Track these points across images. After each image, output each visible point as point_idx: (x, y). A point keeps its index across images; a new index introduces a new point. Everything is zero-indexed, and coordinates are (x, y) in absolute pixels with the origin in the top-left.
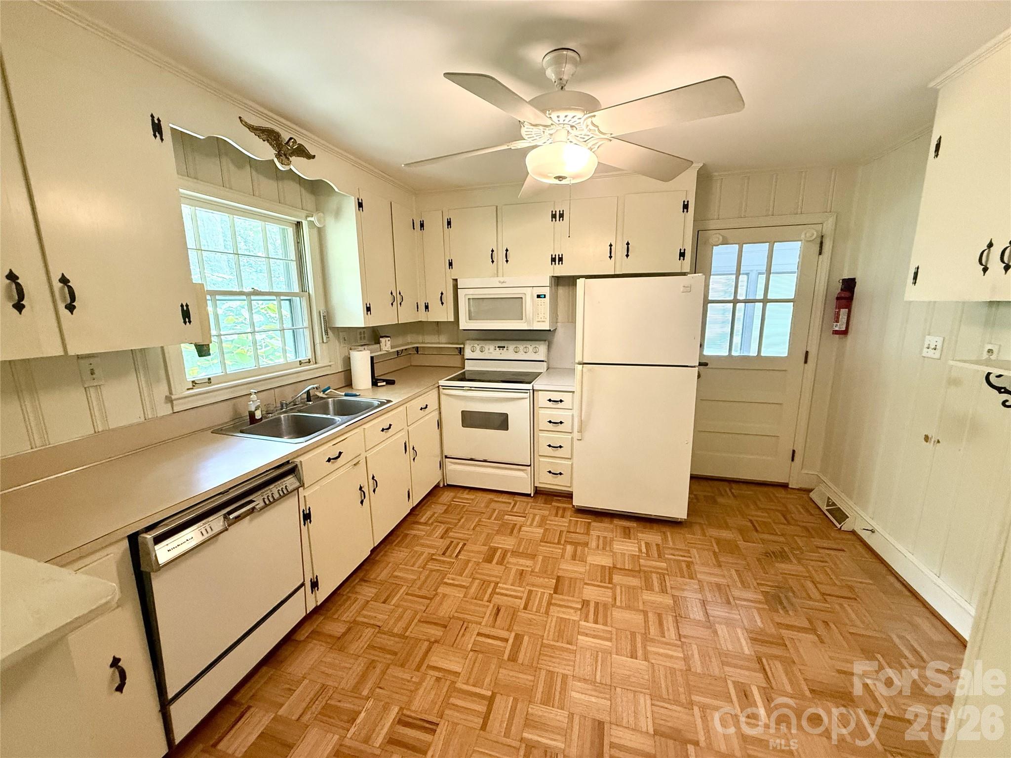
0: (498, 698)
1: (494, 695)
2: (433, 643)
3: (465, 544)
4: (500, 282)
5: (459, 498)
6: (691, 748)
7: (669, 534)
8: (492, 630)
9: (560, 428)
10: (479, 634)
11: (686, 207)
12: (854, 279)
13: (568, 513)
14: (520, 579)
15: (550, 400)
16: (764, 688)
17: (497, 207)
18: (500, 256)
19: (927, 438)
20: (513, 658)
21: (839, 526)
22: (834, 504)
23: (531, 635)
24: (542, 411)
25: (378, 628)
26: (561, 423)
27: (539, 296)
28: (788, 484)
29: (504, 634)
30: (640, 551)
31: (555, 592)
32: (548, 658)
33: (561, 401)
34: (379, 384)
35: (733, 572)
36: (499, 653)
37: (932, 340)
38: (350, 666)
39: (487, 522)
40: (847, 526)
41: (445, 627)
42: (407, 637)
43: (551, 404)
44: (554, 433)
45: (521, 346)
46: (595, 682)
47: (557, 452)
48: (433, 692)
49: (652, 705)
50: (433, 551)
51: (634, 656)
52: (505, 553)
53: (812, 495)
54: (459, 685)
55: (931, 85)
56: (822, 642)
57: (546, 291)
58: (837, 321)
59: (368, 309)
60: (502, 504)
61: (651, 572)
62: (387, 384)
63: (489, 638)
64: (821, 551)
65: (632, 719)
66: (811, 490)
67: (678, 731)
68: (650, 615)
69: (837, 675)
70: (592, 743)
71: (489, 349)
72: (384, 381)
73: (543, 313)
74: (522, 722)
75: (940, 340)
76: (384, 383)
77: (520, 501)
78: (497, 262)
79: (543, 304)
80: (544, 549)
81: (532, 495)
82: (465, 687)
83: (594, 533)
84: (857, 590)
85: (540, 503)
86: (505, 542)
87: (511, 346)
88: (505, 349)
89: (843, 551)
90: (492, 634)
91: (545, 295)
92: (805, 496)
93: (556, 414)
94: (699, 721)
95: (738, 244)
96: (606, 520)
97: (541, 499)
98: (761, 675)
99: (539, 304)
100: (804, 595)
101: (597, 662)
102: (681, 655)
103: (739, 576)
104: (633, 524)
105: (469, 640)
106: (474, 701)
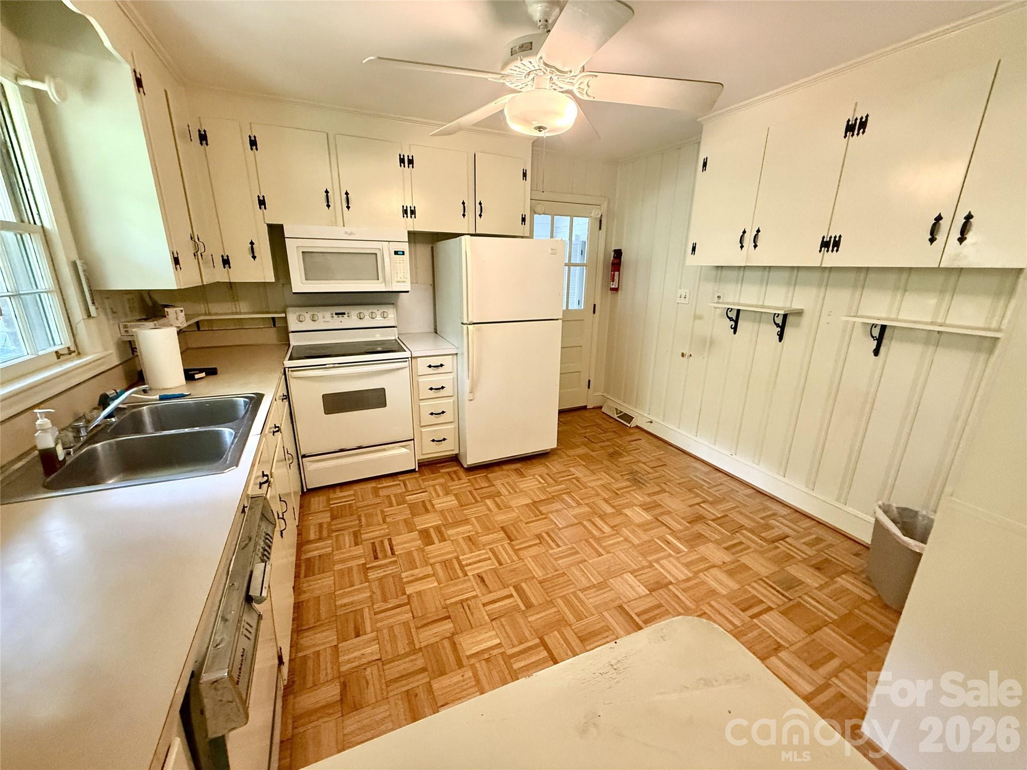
0: (546, 638)
1: (542, 639)
2: (451, 638)
3: (390, 540)
4: (346, 233)
5: (334, 499)
6: (671, 587)
7: (547, 463)
8: (491, 595)
9: (442, 393)
10: (484, 605)
11: (525, 175)
12: (620, 250)
13: (462, 474)
14: (473, 544)
15: (430, 366)
16: (671, 533)
17: (327, 134)
18: (337, 200)
19: (683, 355)
20: (529, 605)
21: (629, 425)
22: (621, 412)
23: (525, 580)
24: (421, 380)
25: (378, 662)
26: (443, 388)
27: (396, 253)
28: (586, 406)
29: (505, 592)
30: (540, 483)
31: (511, 540)
32: (552, 589)
33: (442, 365)
34: (197, 376)
35: (604, 474)
36: (516, 608)
37: (682, 292)
38: (388, 713)
39: (391, 510)
40: (633, 424)
41: (449, 617)
42: (420, 649)
43: (431, 371)
44: (438, 399)
45: (366, 311)
46: (594, 585)
47: (441, 418)
48: (495, 673)
49: (635, 577)
50: (362, 561)
51: (600, 555)
52: (438, 529)
53: (603, 410)
54: (510, 652)
55: (699, 120)
56: (672, 495)
57: (405, 247)
58: (613, 281)
59: (176, 261)
60: (393, 489)
61: (561, 494)
62: (207, 374)
63: (496, 602)
64: (632, 443)
65: (634, 594)
66: (601, 407)
67: (657, 583)
68: (585, 523)
69: (690, 509)
70: (627, 621)
71: (324, 317)
72: (201, 371)
73: (402, 272)
74: (578, 641)
75: (688, 291)
76: (203, 375)
77: (408, 479)
78: (335, 207)
79: (402, 262)
80: (470, 512)
81: (417, 470)
82: (516, 650)
83: (498, 483)
84: (663, 459)
85: (428, 474)
86: (429, 521)
87: (354, 312)
88: (345, 316)
89: (640, 439)
90: (495, 598)
91: (403, 252)
92: (599, 412)
93: (437, 380)
94: (661, 570)
95: (570, 216)
96: (496, 468)
97: (426, 471)
98: (665, 527)
99: (398, 262)
100: (646, 473)
101: (583, 571)
102: (622, 539)
103: (608, 474)
104: (518, 466)
105: (483, 614)
106: (531, 655)
